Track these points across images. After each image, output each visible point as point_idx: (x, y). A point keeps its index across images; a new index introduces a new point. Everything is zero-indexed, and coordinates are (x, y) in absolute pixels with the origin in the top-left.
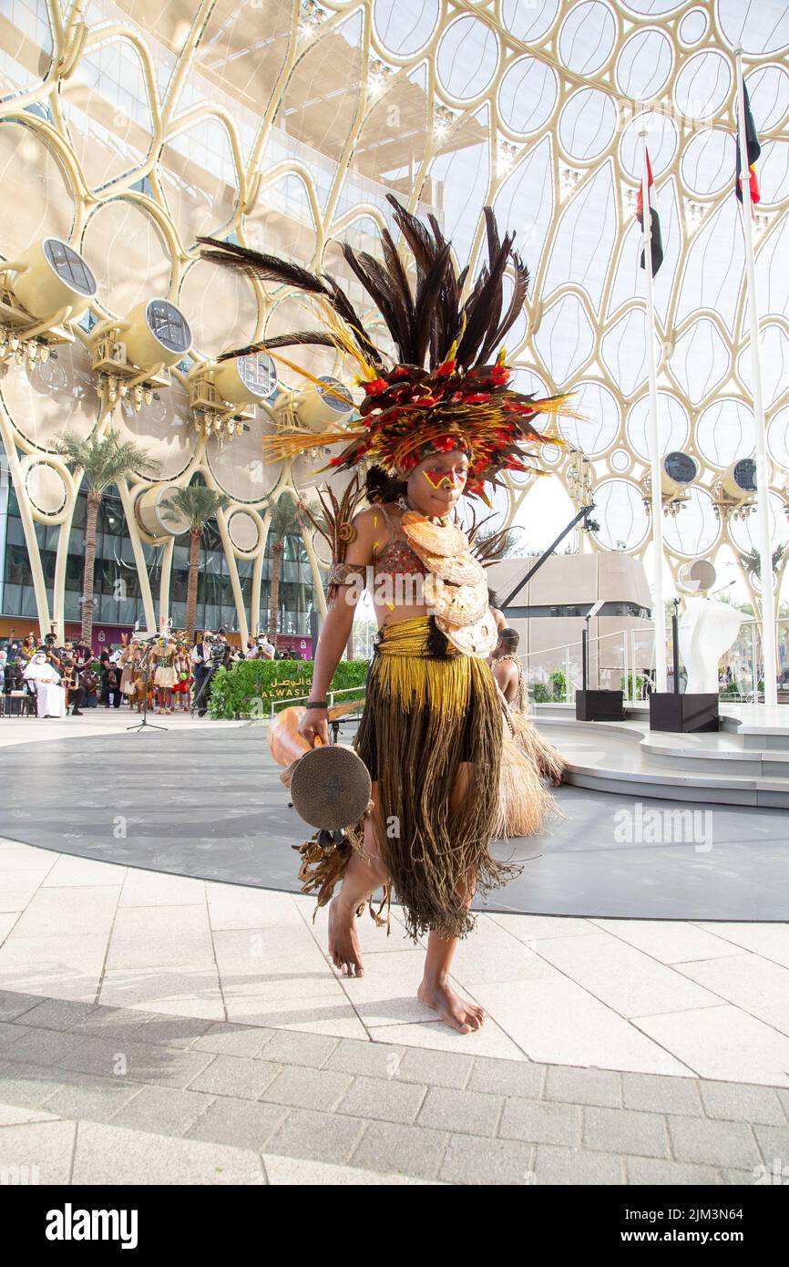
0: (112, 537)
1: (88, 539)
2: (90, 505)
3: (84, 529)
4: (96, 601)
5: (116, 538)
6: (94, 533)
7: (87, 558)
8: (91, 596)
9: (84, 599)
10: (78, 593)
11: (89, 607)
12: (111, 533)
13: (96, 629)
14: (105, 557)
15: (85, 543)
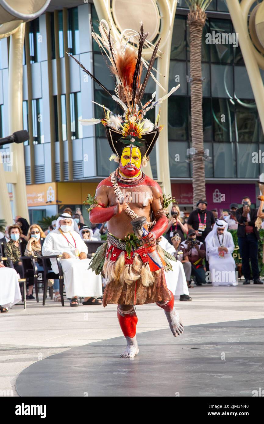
0: (221, 67)
1: (192, 73)
2: (192, 29)
3: (186, 61)
4: (207, 152)
5: (227, 69)
6: (199, 65)
7: (193, 98)
8: (201, 145)
9: (192, 151)
10: (184, 145)
11: (201, 160)
12: (221, 62)
13: (210, 188)
14: (214, 95)
15: (190, 79)
